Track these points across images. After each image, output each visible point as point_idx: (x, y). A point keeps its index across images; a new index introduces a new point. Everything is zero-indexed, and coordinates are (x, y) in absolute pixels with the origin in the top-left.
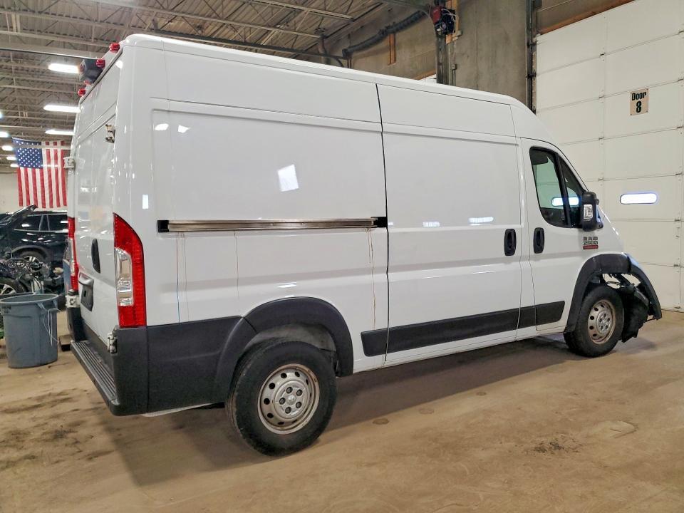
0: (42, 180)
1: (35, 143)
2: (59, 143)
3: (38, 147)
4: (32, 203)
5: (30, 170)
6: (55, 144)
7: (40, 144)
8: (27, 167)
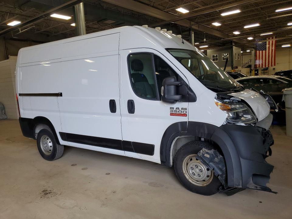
0: (266, 55)
1: (264, 40)
2: (274, 37)
3: (265, 41)
4: (267, 67)
5: (261, 52)
6: (273, 38)
7: (266, 39)
8: (260, 50)
